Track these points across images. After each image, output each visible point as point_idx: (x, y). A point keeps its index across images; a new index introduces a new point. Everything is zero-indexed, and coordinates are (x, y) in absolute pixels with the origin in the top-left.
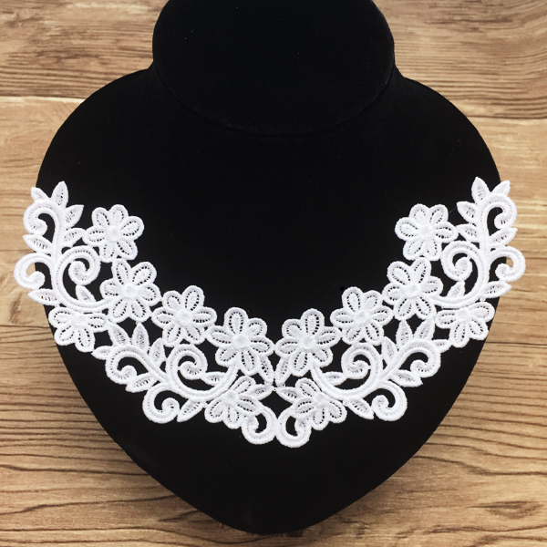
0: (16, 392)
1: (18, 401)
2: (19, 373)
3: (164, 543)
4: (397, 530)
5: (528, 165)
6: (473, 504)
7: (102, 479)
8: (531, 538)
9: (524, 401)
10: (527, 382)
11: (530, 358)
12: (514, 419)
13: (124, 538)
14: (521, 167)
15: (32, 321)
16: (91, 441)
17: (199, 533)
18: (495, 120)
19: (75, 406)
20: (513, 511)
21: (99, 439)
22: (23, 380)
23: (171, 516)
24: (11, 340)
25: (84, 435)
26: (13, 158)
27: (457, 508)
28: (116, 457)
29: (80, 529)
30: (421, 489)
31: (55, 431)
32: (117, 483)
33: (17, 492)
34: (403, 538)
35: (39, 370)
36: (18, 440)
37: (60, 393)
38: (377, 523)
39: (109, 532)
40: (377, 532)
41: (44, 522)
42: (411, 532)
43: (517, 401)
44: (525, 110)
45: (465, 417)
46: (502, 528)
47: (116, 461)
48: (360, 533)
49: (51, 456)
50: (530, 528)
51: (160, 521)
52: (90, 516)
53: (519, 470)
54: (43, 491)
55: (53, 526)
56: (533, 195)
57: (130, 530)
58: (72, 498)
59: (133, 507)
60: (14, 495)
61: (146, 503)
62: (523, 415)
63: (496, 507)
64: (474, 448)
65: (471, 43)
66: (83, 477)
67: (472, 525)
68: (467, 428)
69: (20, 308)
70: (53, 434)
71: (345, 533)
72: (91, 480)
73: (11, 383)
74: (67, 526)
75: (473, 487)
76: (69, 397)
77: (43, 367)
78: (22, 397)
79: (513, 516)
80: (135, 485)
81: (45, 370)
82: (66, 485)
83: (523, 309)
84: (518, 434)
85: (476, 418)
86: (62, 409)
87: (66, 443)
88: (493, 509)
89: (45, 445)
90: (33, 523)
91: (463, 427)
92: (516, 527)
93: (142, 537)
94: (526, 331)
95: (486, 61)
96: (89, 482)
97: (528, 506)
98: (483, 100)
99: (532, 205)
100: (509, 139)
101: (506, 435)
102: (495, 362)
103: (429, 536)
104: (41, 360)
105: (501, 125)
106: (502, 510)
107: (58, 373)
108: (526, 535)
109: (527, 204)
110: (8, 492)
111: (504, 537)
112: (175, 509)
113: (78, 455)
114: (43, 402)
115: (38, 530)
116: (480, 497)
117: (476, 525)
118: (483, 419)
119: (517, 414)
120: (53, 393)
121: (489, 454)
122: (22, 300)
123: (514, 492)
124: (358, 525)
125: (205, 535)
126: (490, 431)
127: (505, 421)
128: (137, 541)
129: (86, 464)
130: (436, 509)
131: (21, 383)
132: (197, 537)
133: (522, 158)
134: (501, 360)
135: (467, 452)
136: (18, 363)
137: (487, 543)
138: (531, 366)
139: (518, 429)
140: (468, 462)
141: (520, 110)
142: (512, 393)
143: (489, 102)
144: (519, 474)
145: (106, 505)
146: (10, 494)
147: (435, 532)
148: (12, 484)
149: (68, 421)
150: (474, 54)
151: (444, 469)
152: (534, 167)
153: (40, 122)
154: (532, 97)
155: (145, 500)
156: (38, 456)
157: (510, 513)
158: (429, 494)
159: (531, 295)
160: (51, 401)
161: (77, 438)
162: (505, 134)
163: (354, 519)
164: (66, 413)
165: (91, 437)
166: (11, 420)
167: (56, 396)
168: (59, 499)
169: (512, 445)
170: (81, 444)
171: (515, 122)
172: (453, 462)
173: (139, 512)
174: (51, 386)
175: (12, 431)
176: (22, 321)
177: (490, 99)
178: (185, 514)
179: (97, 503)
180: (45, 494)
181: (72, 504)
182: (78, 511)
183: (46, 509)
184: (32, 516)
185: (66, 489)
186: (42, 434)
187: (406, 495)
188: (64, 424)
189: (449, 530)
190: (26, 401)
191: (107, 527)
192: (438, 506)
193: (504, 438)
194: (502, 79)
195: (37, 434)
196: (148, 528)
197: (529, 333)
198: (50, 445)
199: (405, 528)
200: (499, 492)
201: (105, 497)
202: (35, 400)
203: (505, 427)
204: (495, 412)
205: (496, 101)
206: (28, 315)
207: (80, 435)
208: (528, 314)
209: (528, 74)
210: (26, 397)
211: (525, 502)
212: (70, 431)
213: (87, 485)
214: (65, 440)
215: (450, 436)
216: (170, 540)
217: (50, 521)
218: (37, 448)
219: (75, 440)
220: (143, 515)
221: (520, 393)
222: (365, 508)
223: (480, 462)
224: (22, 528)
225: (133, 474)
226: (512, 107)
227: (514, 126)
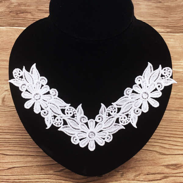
0: (4, 128)
1: (5, 132)
2: (5, 122)
3: (56, 179)
4: (135, 174)
5: (179, 49)
6: (160, 165)
7: (34, 158)
8: (180, 176)
9: (178, 130)
10: (179, 123)
11: (179, 115)
12: (174, 136)
13: (42, 178)
14: (176, 50)
15: (9, 104)
16: (30, 145)
17: (67, 176)
18: (167, 33)
19: (24, 133)
20: (174, 167)
21: (33, 144)
22: (7, 124)
23: (58, 170)
24: (2, 111)
25: (28, 143)
26: (2, 48)
27: (155, 166)
28: (39, 150)
29: (27, 175)
30: (143, 160)
31: (18, 142)
32: (39, 159)
33: (5, 162)
34: (137, 177)
35: (12, 121)
36: (5, 145)
37: (19, 129)
38: (128, 172)
39: (37, 176)
40: (128, 175)
41: (15, 173)
42: (139, 175)
43: (175, 130)
44: (177, 30)
45: (158, 135)
46: (170, 173)
47: (39, 152)
48: (122, 175)
49: (17, 150)
50: (180, 173)
51: (54, 172)
52: (30, 171)
53: (176, 153)
54: (14, 162)
55: (18, 174)
56: (180, 59)
57: (44, 175)
58: (24, 164)
59: (44, 167)
60: (4, 164)
61: (49, 166)
62: (177, 134)
63: (168, 166)
64: (160, 146)
65: (159, 7)
66: (28, 157)
67: (160, 172)
68: (158, 139)
69: (5, 100)
70: (17, 143)
71: (117, 175)
72: (30, 158)
73: (2, 126)
74: (22, 174)
75: (160, 159)
76: (22, 130)
77: (13, 120)
78: (6, 130)
79: (174, 169)
80: (45, 160)
81: (14, 121)
82: (22, 160)
83: (177, 98)
84: (175, 141)
85: (161, 136)
86: (20, 134)
87: (22, 146)
88: (167, 167)
89: (15, 147)
90: (11, 173)
91: (157, 139)
92: (175, 173)
93: (48, 177)
94: (178, 106)
95: (164, 13)
96: (30, 159)
97: (179, 165)
98: (163, 26)
99: (180, 63)
100: (172, 40)
101: (171, 142)
102: (168, 117)
103: (146, 176)
104: (13, 118)
105: (169, 35)
106: (170, 167)
107: (18, 122)
108: (178, 175)
109: (178, 62)
110: (2, 163)
111: (171, 176)
112: (59, 168)
113: (26, 150)
114: (14, 132)
115: (12, 175)
116: (163, 163)
117: (161, 172)
118: (164, 136)
119: (175, 134)
120: (17, 129)
121: (166, 148)
122: (6, 97)
123: (175, 161)
124: (121, 173)
125: (70, 176)
126: (166, 140)
127: (171, 137)
128: (46, 179)
129: (29, 153)
130: (148, 167)
131: (6, 126)
132: (67, 177)
133: (176, 47)
134: (169, 116)
135: (158, 147)
136: (4, 119)
137: (165, 178)
138: (180, 118)
139: (175, 139)
140: (159, 151)
141: (176, 30)
142: (173, 127)
143: (165, 27)
144: (176, 155)
145: (36, 167)
146: (3, 163)
147: (148, 175)
148: (3, 160)
149: (22, 138)
150: (160, 11)
151: (151, 153)
152: (181, 50)
153: (11, 36)
154: (180, 25)
155: (49, 165)
156: (12, 150)
157: (173, 168)
158: (145, 162)
159: (180, 94)
160: (16, 131)
161: (25, 144)
162: (171, 38)
163: (120, 171)
164: (21, 136)
165: (30, 144)
166: (3, 138)
167: (18, 130)
168: (20, 165)
169: (173, 145)
170: (27, 146)
171: (174, 34)
172: (153, 151)
173: (47, 169)
174: (16, 126)
175: (3, 142)
176: (6, 104)
177: (165, 26)
178: (63, 170)
179: (32, 166)
180: (15, 163)
181: (24, 166)
182: (26, 169)
183: (15, 168)
184: (10, 171)
185: (22, 161)
186: (14, 143)
187: (138, 162)
188: (21, 139)
189: (152, 174)
190: (8, 132)
191: (36, 174)
192: (148, 166)
193: (171, 143)
194: (169, 19)
195: (12, 143)
196: (50, 174)
197: (179, 107)
198: (16, 147)
199: (137, 174)
200: (169, 161)
201: (35, 164)
202: (11, 131)
203: (171, 139)
204: (167, 134)
205: (168, 27)
206: (8, 102)
207: (26, 143)
208: (179, 100)
209: (179, 17)
210: (8, 130)
211: (178, 164)
212: (23, 142)
213: (29, 160)
214: (21, 145)
215: (153, 142)
216: (58, 178)
217: (17, 172)
218: (12, 147)
219: (25, 145)
220: (48, 170)
221: (176, 127)
222: (124, 167)
223: (162, 151)
224: (7, 175)
225: (44, 156)
226: (173, 29)
227: (174, 35)
